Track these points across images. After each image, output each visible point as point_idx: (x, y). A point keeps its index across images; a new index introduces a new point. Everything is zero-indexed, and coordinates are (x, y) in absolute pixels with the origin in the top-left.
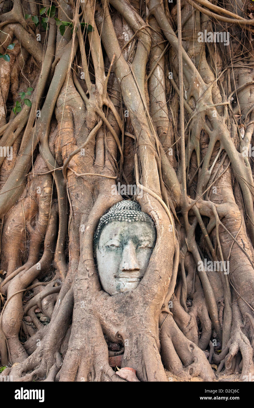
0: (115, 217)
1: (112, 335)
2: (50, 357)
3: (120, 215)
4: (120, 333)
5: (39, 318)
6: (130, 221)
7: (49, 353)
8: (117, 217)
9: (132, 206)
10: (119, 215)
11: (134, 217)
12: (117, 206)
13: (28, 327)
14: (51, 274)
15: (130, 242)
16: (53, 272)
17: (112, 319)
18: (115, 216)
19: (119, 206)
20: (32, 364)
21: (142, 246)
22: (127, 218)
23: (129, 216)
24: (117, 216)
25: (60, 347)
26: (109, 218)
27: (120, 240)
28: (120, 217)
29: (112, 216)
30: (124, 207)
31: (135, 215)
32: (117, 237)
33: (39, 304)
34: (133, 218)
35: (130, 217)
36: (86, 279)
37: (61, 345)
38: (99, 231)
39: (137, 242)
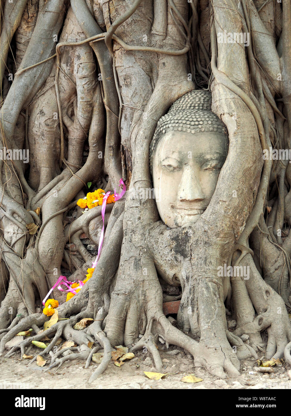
0: (174, 125)
1: (168, 277)
2: (97, 298)
3: (182, 123)
4: (177, 275)
5: (86, 246)
6: (193, 132)
7: (95, 295)
8: (177, 125)
9: (202, 102)
10: (180, 121)
11: (200, 126)
12: (181, 101)
13: (73, 257)
14: (102, 182)
15: (191, 163)
16: (104, 180)
17: (167, 259)
18: (174, 123)
19: (183, 103)
20: (76, 305)
21: (209, 166)
22: (190, 128)
23: (193, 123)
24: (177, 123)
25: (109, 288)
26: (167, 126)
27: (179, 160)
28: (181, 125)
29: (170, 123)
30: (191, 104)
31: (201, 123)
32: (176, 156)
33: (85, 229)
34: (198, 128)
35: (195, 125)
36: (137, 207)
37: (110, 286)
38: (154, 142)
39: (201, 163)
